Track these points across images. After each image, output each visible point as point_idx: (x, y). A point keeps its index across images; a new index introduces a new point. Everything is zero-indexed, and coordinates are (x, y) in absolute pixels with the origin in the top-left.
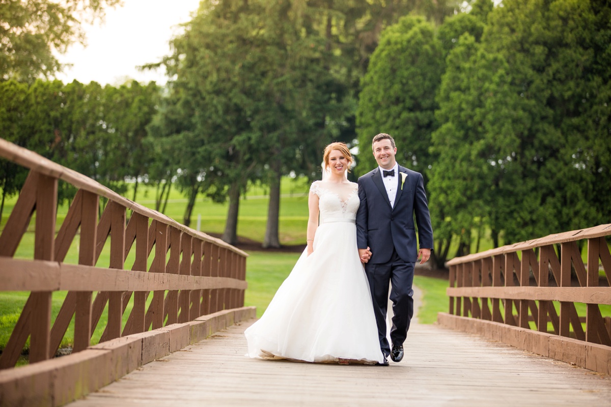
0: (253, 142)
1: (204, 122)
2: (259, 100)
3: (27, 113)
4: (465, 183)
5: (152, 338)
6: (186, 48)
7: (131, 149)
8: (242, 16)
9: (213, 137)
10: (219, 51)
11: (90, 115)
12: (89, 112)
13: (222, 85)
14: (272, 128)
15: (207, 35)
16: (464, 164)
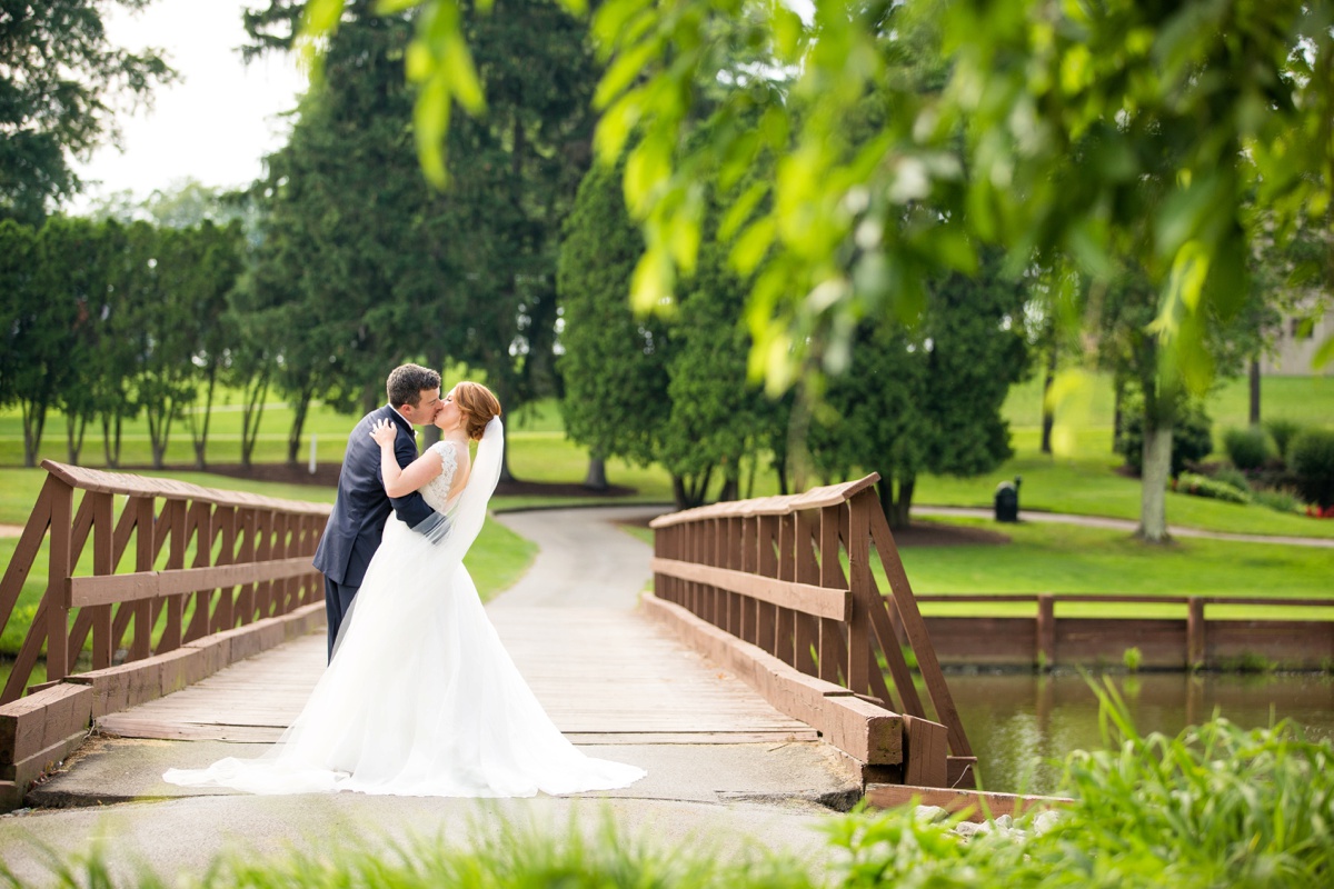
0: (397, 318)
1: (319, 288)
2: (405, 253)
3: (33, 274)
4: (724, 385)
5: (241, 638)
6: (288, 169)
7: (203, 329)
8: (377, 120)
9: (333, 313)
10: (341, 175)
11: (136, 276)
12: (133, 271)
13: (347, 229)
14: (426, 296)
15: (321, 150)
16: (724, 356)
